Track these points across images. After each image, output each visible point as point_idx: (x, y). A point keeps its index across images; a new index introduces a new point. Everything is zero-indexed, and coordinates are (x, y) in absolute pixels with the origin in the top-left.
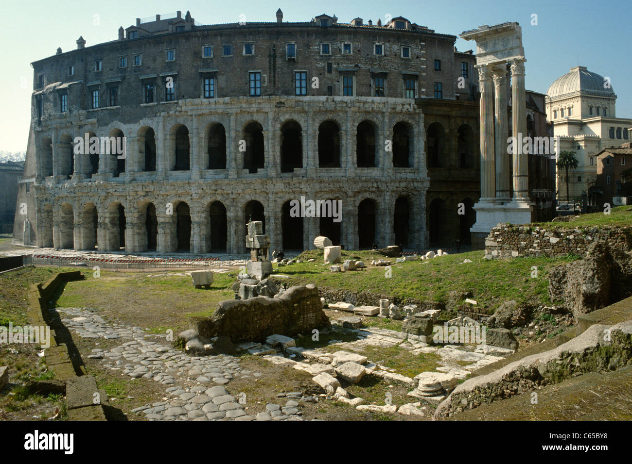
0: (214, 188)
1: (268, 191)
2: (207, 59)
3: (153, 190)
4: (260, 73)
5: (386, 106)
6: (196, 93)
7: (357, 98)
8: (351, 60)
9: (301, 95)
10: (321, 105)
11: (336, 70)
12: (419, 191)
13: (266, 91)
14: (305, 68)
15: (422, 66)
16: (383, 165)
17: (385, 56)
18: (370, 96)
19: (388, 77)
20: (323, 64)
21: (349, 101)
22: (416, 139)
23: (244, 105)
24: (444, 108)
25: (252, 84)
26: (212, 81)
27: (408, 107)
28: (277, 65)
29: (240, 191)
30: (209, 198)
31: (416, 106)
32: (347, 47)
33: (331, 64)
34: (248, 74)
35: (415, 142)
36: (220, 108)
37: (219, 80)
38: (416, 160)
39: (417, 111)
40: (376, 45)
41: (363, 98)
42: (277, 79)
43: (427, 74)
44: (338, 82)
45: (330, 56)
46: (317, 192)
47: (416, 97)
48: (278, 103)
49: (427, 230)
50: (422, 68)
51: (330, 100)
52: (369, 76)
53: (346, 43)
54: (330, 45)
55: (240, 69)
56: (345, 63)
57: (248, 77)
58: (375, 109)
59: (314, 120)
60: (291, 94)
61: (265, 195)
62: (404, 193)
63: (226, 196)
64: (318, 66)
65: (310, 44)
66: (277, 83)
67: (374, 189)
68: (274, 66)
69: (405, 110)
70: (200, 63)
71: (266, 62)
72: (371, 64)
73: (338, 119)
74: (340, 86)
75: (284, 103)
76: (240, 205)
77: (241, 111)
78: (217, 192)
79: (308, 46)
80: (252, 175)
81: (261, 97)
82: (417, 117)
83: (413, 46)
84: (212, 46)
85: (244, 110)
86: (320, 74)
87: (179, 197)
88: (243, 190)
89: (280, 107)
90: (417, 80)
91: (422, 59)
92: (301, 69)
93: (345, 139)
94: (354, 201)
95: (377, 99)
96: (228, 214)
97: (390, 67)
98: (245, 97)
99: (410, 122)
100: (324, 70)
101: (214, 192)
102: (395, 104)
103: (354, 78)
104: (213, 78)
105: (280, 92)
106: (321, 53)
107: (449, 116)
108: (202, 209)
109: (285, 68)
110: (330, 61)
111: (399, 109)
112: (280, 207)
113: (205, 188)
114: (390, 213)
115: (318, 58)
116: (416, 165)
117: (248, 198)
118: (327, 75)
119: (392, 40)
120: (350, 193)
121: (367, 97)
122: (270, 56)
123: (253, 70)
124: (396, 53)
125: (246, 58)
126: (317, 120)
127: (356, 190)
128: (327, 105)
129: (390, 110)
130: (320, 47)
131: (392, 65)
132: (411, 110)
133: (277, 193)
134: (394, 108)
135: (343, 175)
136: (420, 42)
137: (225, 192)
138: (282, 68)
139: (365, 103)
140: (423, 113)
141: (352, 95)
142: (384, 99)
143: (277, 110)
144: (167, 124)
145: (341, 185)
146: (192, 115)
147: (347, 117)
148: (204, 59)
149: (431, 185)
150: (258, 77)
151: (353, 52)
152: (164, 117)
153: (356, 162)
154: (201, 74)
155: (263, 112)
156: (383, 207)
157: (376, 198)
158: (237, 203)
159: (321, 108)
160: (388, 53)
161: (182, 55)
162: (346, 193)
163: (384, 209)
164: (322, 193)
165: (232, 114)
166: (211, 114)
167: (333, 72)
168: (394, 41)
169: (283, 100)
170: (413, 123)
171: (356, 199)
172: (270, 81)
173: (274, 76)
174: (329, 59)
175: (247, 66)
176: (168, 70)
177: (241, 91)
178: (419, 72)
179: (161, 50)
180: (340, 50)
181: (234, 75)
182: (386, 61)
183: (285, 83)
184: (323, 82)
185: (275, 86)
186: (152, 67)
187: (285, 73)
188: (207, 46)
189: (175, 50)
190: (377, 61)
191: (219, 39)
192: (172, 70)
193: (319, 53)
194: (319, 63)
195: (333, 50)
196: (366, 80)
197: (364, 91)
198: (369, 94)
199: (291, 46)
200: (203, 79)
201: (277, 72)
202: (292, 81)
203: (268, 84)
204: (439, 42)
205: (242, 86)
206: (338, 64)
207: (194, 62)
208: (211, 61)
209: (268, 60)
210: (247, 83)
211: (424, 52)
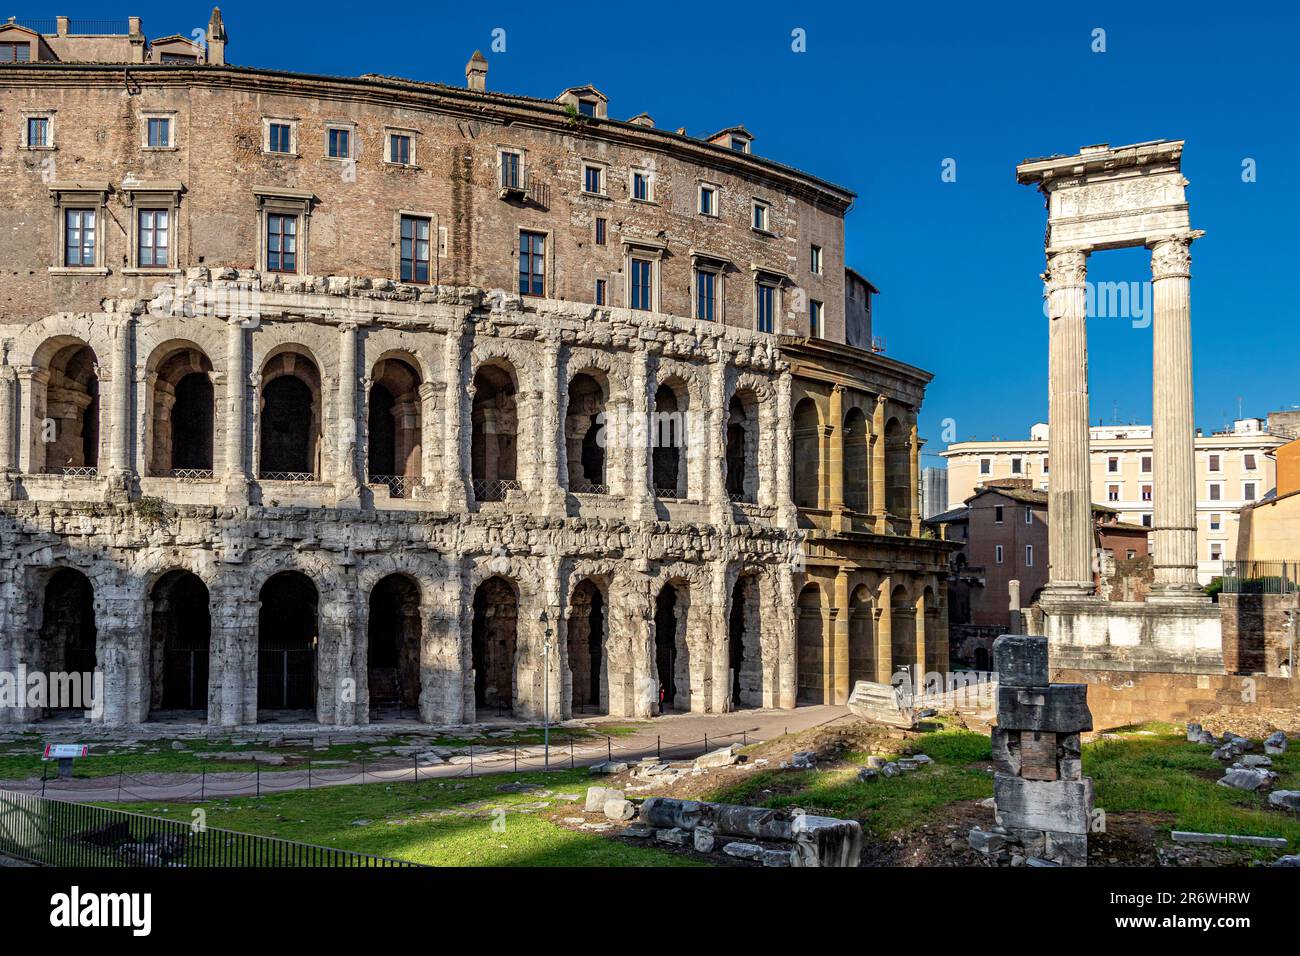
2: (277, 158)
4: (430, 219)
5: (719, 345)
6: (244, 254)
7: (661, 319)
8: (648, 218)
9: (532, 294)
10: (579, 326)
11: (617, 238)
13: (446, 273)
14: (543, 224)
15: (789, 257)
17: (720, 218)
18: (689, 316)
19: (726, 273)
20: (587, 220)
21: (644, 323)
23: (385, 305)
25: (407, 249)
26: (290, 225)
27: (764, 353)
28: (475, 207)
30: (271, 562)
31: (776, 353)
32: (641, 183)
33: (604, 221)
34: (397, 217)
36: (318, 306)
37: (315, 229)
39: (778, 365)
40: (703, 189)
41: (674, 320)
42: (474, 243)
43: (798, 278)
44: (620, 270)
45: (601, 200)
47: (777, 331)
50: (788, 262)
51: (601, 316)
52: (688, 265)
53: (639, 172)
54: (602, 172)
55: (377, 201)
56: (636, 223)
57: (397, 227)
59: (561, 364)
60: (509, 289)
62: (751, 568)
64: (575, 221)
65: (558, 161)
66: (475, 254)
67: (693, 555)
68: (469, 209)
69: (755, 359)
70: (257, 168)
71: (444, 191)
72: (692, 236)
73: (613, 367)
74: (626, 282)
75: (487, 311)
76: (363, 584)
77: (375, 318)
79: (554, 166)
80: (400, 502)
81: (432, 288)
82: (776, 380)
83: (774, 203)
84: (293, 125)
85: (385, 317)
86: (580, 245)
88: (377, 542)
89: (478, 320)
90: (780, 289)
91: (789, 239)
92: (534, 224)
94: (651, 583)
95: (701, 327)
97: (730, 250)
98: (391, 283)
100: (589, 235)
102: (738, 341)
103: (656, 266)
104: (296, 217)
105: (483, 279)
106: (583, 188)
108: (250, 593)
109: (494, 217)
110: (602, 215)
111: (744, 354)
112: (473, 592)
113: (265, 533)
115: (575, 200)
117: (389, 567)
118: (596, 249)
119: (736, 181)
121: (682, 318)
122: (455, 177)
123: (413, 209)
124: (741, 216)
125: (394, 173)
126: (566, 365)
127: (656, 556)
128: (593, 328)
129: (727, 356)
130: (580, 173)
131: (733, 245)
132: (767, 360)
133: (466, 557)
134: (734, 354)
136: (787, 196)
137: (325, 545)
138: (488, 217)
139: (675, 332)
140: (788, 371)
141: (650, 309)
142: (714, 328)
143: (469, 327)
144: (141, 336)
145: (622, 541)
146: (225, 318)
148: (269, 157)
150: (423, 232)
151: (655, 198)
154: (262, 198)
155: (432, 330)
158: (355, 578)
159: (579, 335)
160: (726, 213)
161: (200, 137)
165: (347, 327)
167: (609, 244)
168: (739, 184)
171: (654, 578)
172: (456, 248)
173: (468, 235)
174: (600, 208)
175: (395, 197)
176: (149, 174)
177: (377, 265)
178: (785, 270)
179: (124, 111)
180: (625, 188)
181: (358, 216)
182: (722, 233)
183: (494, 257)
184: (585, 266)
185: (469, 264)
186: (92, 158)
187: (496, 231)
188: (280, 122)
189: (173, 117)
190: (704, 230)
191: (315, 105)
192: (163, 177)
193: (578, 189)
194: (578, 216)
195: (610, 185)
196: (680, 276)
197: (677, 303)
198: (685, 312)
199: (511, 160)
200: (265, 215)
201: (474, 224)
202: (512, 253)
203: (452, 253)
204: (820, 201)
205: (381, 250)
206: (620, 224)
207: (237, 161)
208: (289, 165)
209: (450, 188)
210: (393, 244)
211: (794, 222)
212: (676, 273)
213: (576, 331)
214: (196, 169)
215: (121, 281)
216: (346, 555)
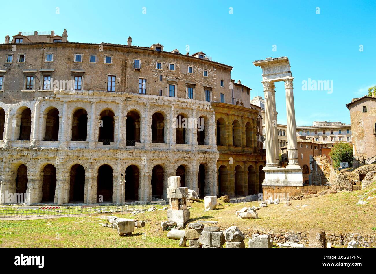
0: (76, 154)
1: (117, 158)
2: (77, 63)
3: (27, 154)
4: (115, 76)
5: (194, 105)
7: (178, 99)
8: (174, 74)
9: (142, 94)
10: (155, 101)
11: (165, 79)
12: (213, 160)
13: (119, 89)
14: (145, 77)
16: (192, 143)
17: (194, 74)
18: (185, 98)
19: (196, 87)
20: (157, 75)
21: (173, 100)
22: (210, 127)
23: (103, 97)
24: (226, 109)
25: (109, 84)
26: (80, 78)
27: (207, 107)
28: (127, 73)
29: (97, 157)
30: (72, 162)
31: (211, 107)
32: (172, 66)
33: (162, 75)
34: (107, 76)
35: (210, 129)
36: (86, 98)
37: (86, 79)
38: (210, 141)
39: (212, 110)
40: (189, 67)
41: (181, 99)
42: (127, 82)
43: (217, 88)
44: (166, 87)
45: (161, 70)
46: (151, 160)
47: (211, 101)
48: (126, 98)
49: (217, 186)
50: (214, 84)
51: (161, 99)
52: (185, 86)
53: (172, 63)
54: (162, 64)
55: (102, 72)
56: (171, 76)
57: (107, 78)
58: (188, 107)
59: (150, 111)
60: (136, 93)
61: (115, 161)
62: (204, 161)
63: (85, 161)
64: (154, 76)
65: (149, 61)
66: (127, 84)
67: (187, 158)
68: (125, 73)
69: (205, 108)
70: (72, 65)
71: (119, 69)
72: (186, 78)
73: (165, 111)
74: (167, 90)
75: (130, 98)
76: (95, 167)
77: (100, 101)
78: (79, 158)
79: (148, 63)
80: (106, 146)
81: (115, 93)
82: (211, 113)
83: (210, 70)
84: (82, 55)
85: (103, 100)
86: (155, 81)
87: (48, 161)
88: (99, 157)
89: (128, 100)
90: (212, 91)
91: (214, 78)
92: (143, 76)
93: (169, 124)
94: (175, 166)
95: (190, 101)
96: (86, 174)
97: (197, 82)
98: (104, 92)
99: (207, 116)
100: (158, 79)
101: (76, 158)
102: (200, 104)
103: (176, 86)
104: (81, 77)
105: (129, 90)
106: (156, 68)
107: (228, 114)
108: (66, 170)
110: (161, 74)
111: (201, 107)
112: (125, 169)
113: (70, 155)
114: (196, 174)
115: (154, 71)
116: (210, 144)
117: (102, 163)
118: (160, 82)
119: (198, 65)
120: (172, 161)
121: (184, 99)
122: (122, 66)
123: (111, 74)
124: (200, 73)
125: (106, 65)
126: (152, 111)
127: (176, 159)
128: (159, 102)
129: (196, 108)
130: (155, 64)
131: (198, 80)
132: (208, 109)
133: (123, 160)
134: (199, 107)
135: (168, 148)
136: (213, 68)
137: (86, 158)
138: (131, 75)
139: (182, 102)
140: (215, 111)
141: (174, 97)
142: (193, 101)
143: (125, 102)
144: (42, 106)
145: (167, 155)
146: (63, 101)
147: (171, 110)
148: (75, 63)
149: (220, 156)
150: (113, 79)
151: (176, 69)
152: (40, 101)
153: (175, 140)
154: (73, 73)
155: (116, 103)
156: (192, 170)
157: (188, 164)
158: (93, 166)
159: (155, 104)
160: (196, 73)
161: (59, 59)
162: (169, 160)
163: (193, 172)
164: (154, 160)
165: (93, 103)
166: (78, 101)
167: (163, 81)
168: (199, 66)
169: (130, 96)
170: (209, 117)
171: (175, 164)
172: (122, 83)
173: (125, 80)
174: (161, 72)
175: (106, 71)
176: (46, 67)
177: (101, 88)
178: (213, 86)
179: (42, 53)
180: (168, 67)
181: (97, 76)
182: (195, 78)
183: (132, 85)
184: (157, 86)
185: (125, 86)
186: (34, 64)
187: (133, 78)
188: (78, 54)
189: (53, 54)
190: (189, 77)
191: (87, 50)
192: (50, 68)
193: (155, 68)
194: (155, 74)
195: (164, 67)
196: (183, 88)
197: (182, 95)
198: (184, 97)
199: (137, 61)
200: (73, 77)
201: (127, 77)
202: (137, 84)
203: (121, 84)
204: (223, 69)
205: (102, 84)
206: (166, 76)
207: (67, 64)
208: (80, 64)
209: (121, 68)
210: (106, 82)
211: (215, 74)
212: (182, 87)
213: (154, 103)
214: (57, 66)
215: (38, 93)
216: (91, 160)
